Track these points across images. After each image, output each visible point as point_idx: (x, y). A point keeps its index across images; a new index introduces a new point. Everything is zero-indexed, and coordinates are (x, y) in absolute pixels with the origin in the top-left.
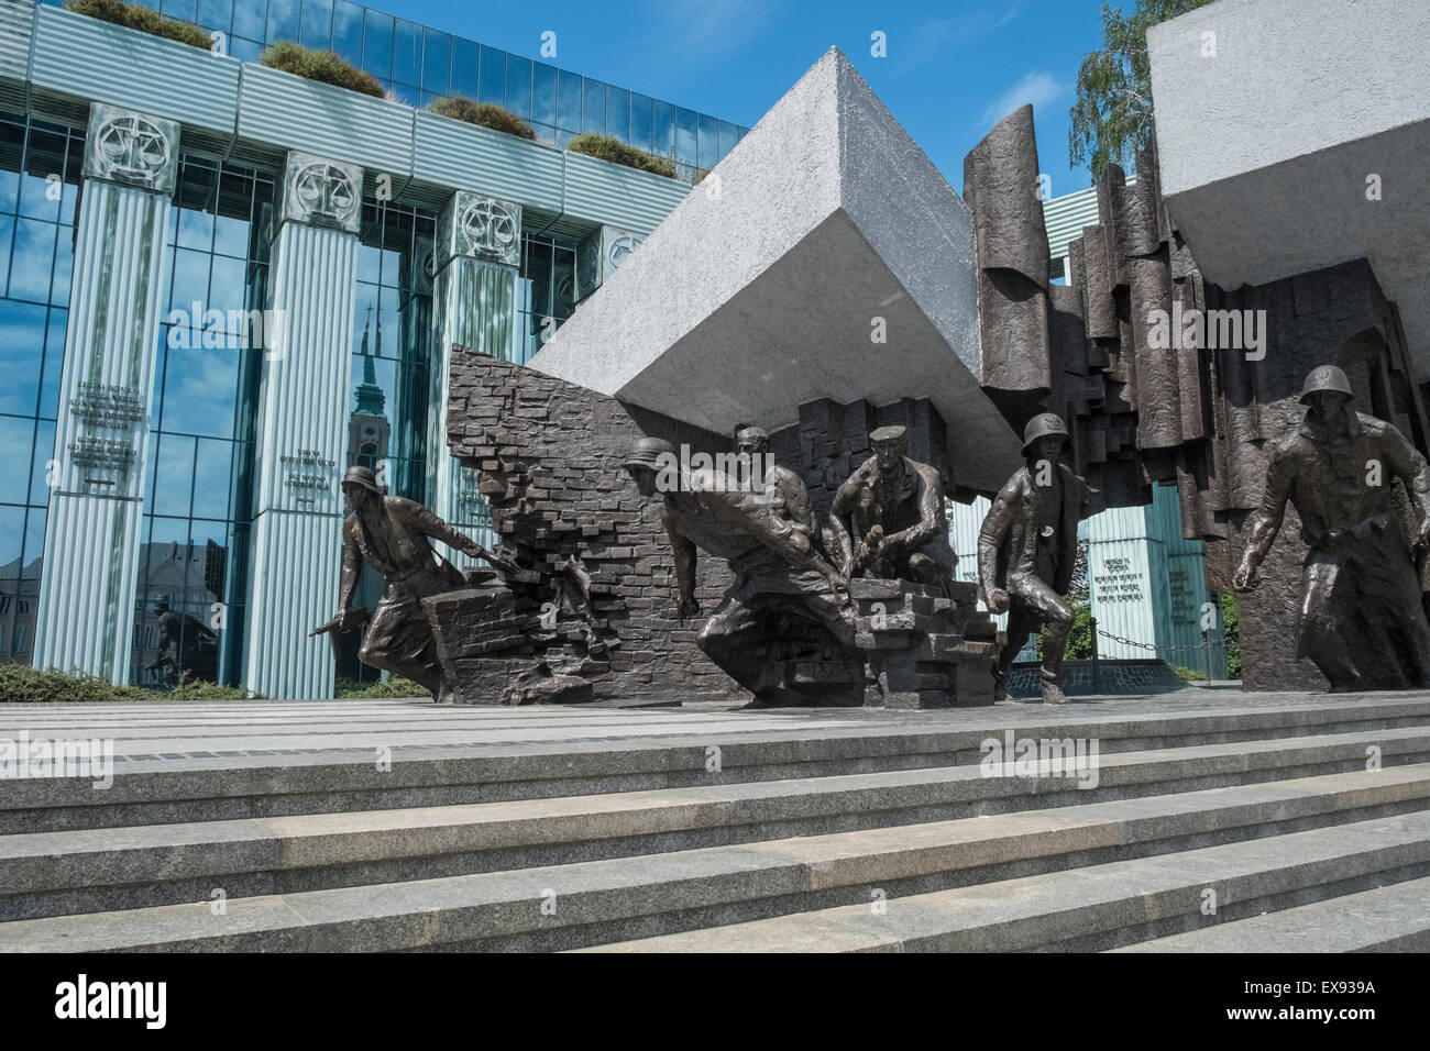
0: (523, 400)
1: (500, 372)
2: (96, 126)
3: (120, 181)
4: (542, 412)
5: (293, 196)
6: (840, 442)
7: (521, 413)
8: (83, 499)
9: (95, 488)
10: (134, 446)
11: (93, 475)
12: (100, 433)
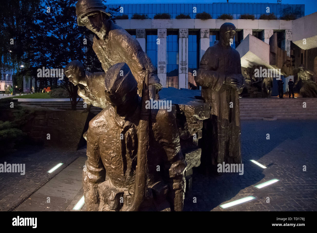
2: (180, 31)
3: (183, 37)
5: (201, 35)
8: (182, 74)
9: (183, 73)
10: (187, 68)
11: (183, 71)
12: (183, 67)
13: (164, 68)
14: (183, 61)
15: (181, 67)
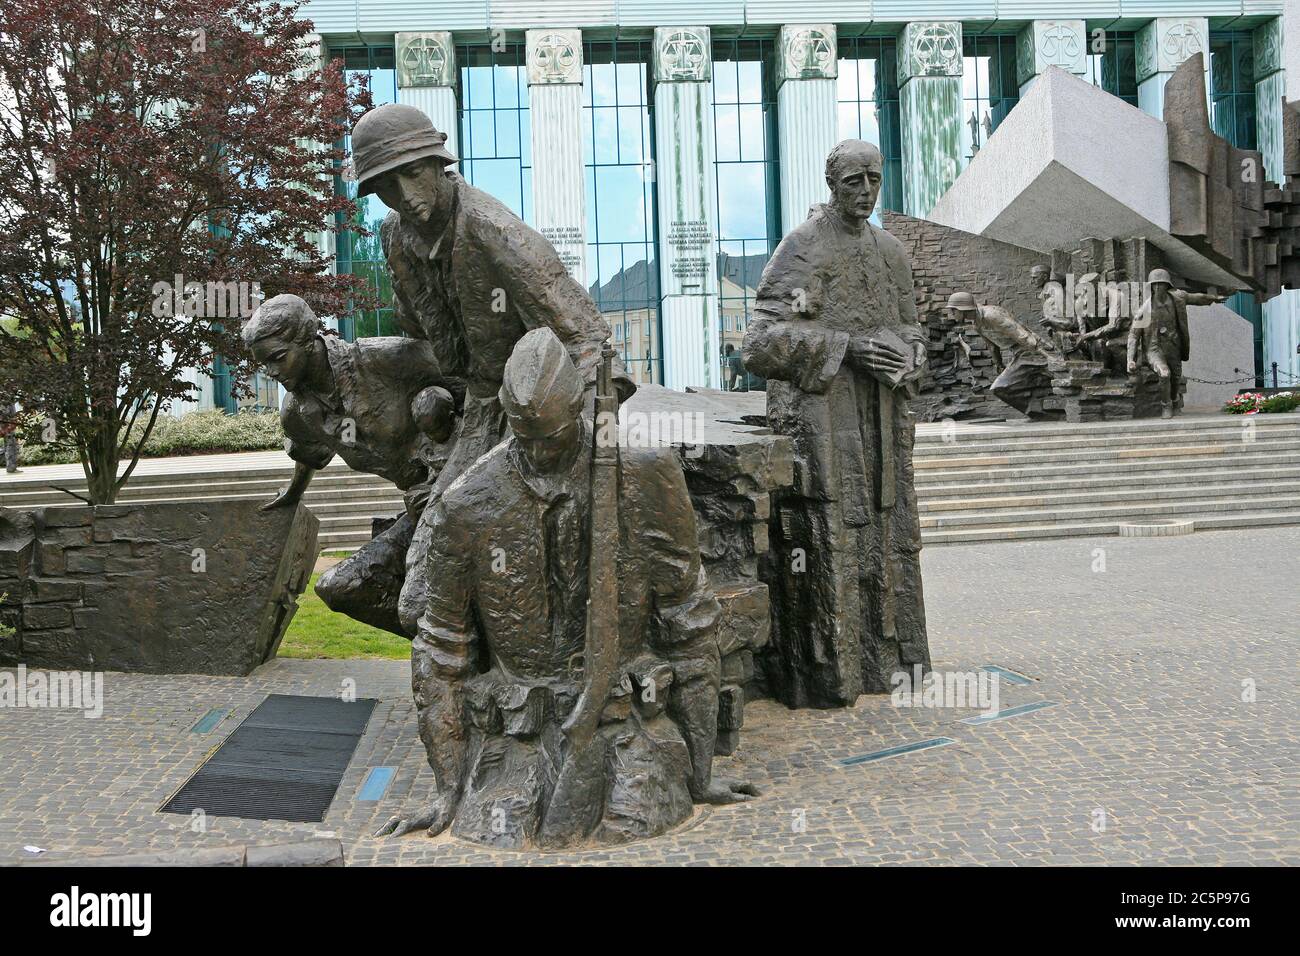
0: (926, 241)
1: (913, 225)
2: (659, 45)
3: (679, 79)
4: (938, 248)
5: (787, 61)
6: (1101, 264)
7: (925, 249)
8: (683, 298)
9: (688, 290)
10: (708, 260)
11: (688, 282)
12: (687, 254)
13: (576, 266)
14: (685, 219)
15: (677, 255)
